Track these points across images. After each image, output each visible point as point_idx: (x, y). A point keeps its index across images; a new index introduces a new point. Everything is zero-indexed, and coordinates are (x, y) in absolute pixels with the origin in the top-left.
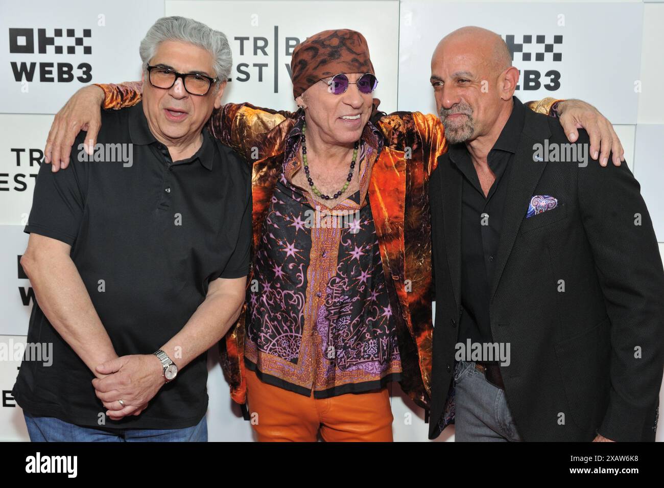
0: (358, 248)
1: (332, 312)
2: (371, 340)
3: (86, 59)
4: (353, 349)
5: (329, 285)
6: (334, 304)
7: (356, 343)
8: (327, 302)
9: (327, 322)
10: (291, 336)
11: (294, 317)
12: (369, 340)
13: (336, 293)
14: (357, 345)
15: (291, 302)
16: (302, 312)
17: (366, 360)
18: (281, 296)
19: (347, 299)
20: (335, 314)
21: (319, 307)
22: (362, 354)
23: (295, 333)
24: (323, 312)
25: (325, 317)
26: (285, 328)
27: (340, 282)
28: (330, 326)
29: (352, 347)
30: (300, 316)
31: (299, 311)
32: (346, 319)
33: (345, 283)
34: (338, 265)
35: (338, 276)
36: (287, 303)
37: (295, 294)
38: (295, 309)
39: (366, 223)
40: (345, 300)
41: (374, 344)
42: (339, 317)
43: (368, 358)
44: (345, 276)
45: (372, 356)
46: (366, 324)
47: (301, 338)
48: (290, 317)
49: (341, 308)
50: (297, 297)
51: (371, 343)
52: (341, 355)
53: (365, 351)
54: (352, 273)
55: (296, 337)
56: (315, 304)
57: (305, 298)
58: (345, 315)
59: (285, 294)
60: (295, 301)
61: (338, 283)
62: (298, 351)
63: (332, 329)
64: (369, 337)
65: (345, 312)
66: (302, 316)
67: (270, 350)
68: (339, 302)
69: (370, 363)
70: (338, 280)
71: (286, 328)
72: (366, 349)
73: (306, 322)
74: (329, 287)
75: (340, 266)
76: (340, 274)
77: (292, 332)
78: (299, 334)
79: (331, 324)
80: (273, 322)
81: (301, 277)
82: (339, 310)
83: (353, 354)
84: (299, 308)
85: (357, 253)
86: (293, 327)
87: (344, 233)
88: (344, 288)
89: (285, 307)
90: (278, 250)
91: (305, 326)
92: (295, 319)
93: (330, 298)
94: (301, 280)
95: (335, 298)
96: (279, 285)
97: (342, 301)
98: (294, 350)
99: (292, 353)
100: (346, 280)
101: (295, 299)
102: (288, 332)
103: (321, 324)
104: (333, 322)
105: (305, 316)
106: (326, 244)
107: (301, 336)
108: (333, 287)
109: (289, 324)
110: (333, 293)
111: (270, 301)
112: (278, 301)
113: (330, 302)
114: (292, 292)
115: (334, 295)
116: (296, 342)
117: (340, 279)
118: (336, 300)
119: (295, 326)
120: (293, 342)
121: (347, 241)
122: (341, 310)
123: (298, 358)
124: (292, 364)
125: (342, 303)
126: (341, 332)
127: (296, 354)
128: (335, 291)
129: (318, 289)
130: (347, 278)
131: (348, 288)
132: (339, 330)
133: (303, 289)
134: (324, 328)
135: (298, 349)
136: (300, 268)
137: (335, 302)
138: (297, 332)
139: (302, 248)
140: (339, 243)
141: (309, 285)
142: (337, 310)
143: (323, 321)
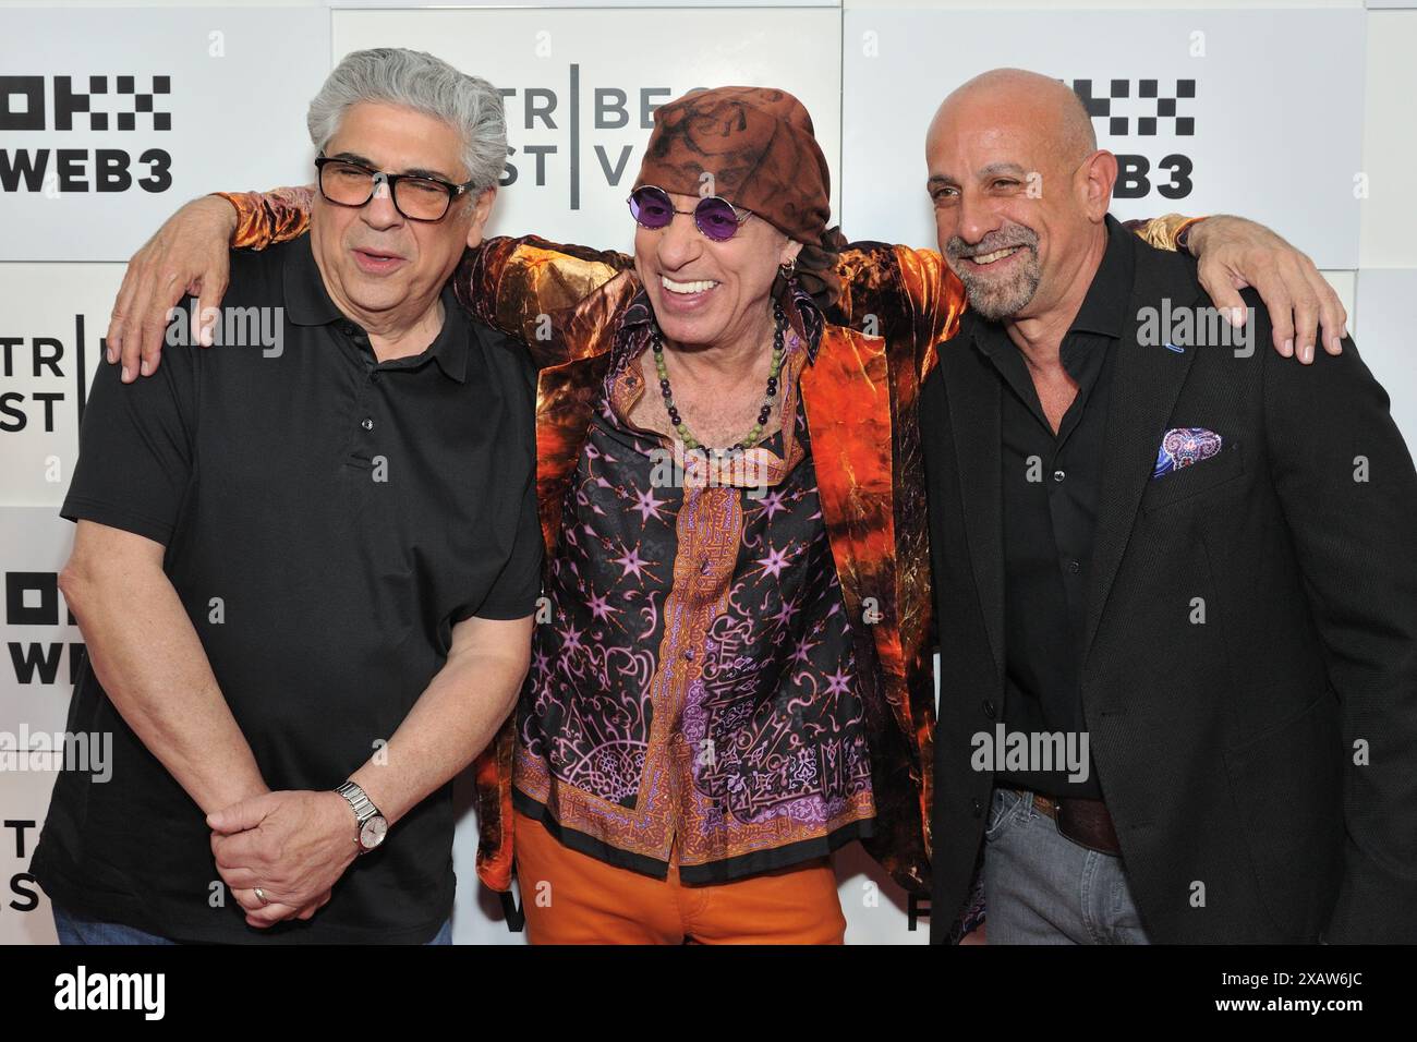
0: (778, 551)
1: (718, 692)
2: (803, 750)
3: (160, 140)
4: (764, 771)
5: (712, 633)
6: (723, 675)
7: (768, 758)
8: (708, 672)
9: (705, 715)
10: (624, 746)
11: (629, 703)
12: (799, 749)
13: (726, 651)
14: (772, 761)
15: (623, 671)
16: (648, 692)
17: (794, 795)
18: (602, 659)
19: (751, 663)
20: (723, 696)
21: (688, 683)
22: (784, 783)
23: (632, 739)
24: (697, 691)
25: (702, 704)
26: (608, 730)
27: (736, 625)
28: (710, 721)
29: (759, 766)
30: (643, 700)
31: (640, 689)
32: (745, 708)
33: (746, 629)
34: (732, 589)
35: (731, 612)
36: (613, 675)
37: (634, 653)
38: (632, 686)
39: (795, 497)
40: (746, 666)
41: (810, 757)
42: (732, 704)
43: (797, 790)
44: (747, 613)
45: (806, 784)
46: (788, 715)
47: (644, 748)
48: (620, 704)
49: (737, 684)
50: (639, 661)
51: (803, 755)
52: (738, 788)
53: (790, 776)
54: (762, 608)
55: (636, 747)
56: (680, 676)
57: (658, 660)
58: (744, 700)
59: (611, 655)
60: (632, 669)
61: (732, 628)
62: (637, 779)
63: (714, 730)
64: (797, 743)
65: (746, 692)
66: (648, 701)
67: (576, 779)
68: (732, 670)
69: (803, 801)
70: (731, 622)
71: (611, 729)
72: (792, 770)
73: (655, 714)
74: (711, 637)
75: (736, 591)
76: (736, 610)
77: (626, 738)
78: (640, 740)
79: (713, 717)
80: (586, 717)
81: (652, 615)
82: (732, 690)
83: (764, 783)
84: (641, 684)
85: (775, 563)
86: (628, 726)
87: (750, 522)
88: (744, 640)
89: (609, 683)
90: (604, 561)
91: (654, 722)
92: (632, 709)
93: (712, 662)
94: (650, 622)
95: (724, 663)
96: (600, 636)
97: (739, 668)
98: (628, 777)
99: (624, 785)
100: (750, 622)
101: (633, 665)
102: (616, 739)
103: (691, 718)
104: (718, 714)
105: (654, 702)
106: (709, 545)
107: (646, 745)
108: (721, 637)
109: (617, 720)
110: (719, 651)
111: (579, 669)
112: (594, 669)
113: (714, 671)
114: (627, 651)
115: (723, 654)
116: (633, 759)
117: (736, 619)
118: (726, 667)
119: (631, 724)
120: (625, 760)
121: (756, 538)
122: (737, 689)
123: (636, 796)
124: (623, 809)
125: (740, 673)
126: (732, 735)
127: (632, 786)
128: (723, 647)
129: (688, 642)
130: (751, 618)
131: (753, 639)
132: (728, 731)
133: (654, 643)
134: (698, 727)
135: (638, 774)
136: (651, 598)
137: (724, 670)
138: (636, 736)
139: (656, 557)
140: (738, 543)
141: (667, 633)
142: (728, 689)
143: (697, 712)
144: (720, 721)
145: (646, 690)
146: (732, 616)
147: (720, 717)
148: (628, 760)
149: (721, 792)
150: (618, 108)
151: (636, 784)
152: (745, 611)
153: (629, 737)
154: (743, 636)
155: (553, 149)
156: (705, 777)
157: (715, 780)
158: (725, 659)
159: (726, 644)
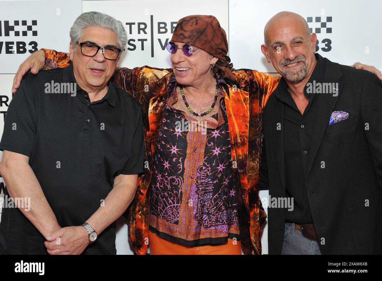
0: (218, 148)
1: (200, 188)
4: (214, 215)
5: (199, 171)
6: (202, 183)
8: (197, 182)
9: (197, 196)
10: (174, 207)
11: (176, 193)
12: (224, 210)
13: (202, 176)
15: (174, 184)
16: (181, 189)
18: (168, 181)
19: (210, 181)
20: (202, 190)
21: (191, 185)
22: (219, 219)
23: (177, 204)
24: (194, 188)
25: (196, 192)
26: (170, 202)
27: (206, 169)
28: (199, 198)
29: (212, 214)
30: (180, 192)
31: (179, 189)
32: (210, 195)
33: (208, 170)
36: (171, 185)
37: (176, 178)
38: (176, 188)
39: (223, 132)
40: (209, 181)
42: (205, 193)
45: (225, 221)
46: (223, 200)
47: (180, 206)
48: (173, 193)
50: (178, 180)
51: (225, 212)
52: (206, 219)
54: (213, 164)
55: (177, 206)
57: (183, 179)
58: (209, 192)
59: (170, 179)
61: (204, 170)
62: (178, 216)
63: (200, 201)
65: (209, 190)
66: (181, 192)
67: (163, 217)
68: (204, 182)
69: (223, 226)
71: (170, 201)
72: (221, 216)
73: (183, 195)
75: (205, 159)
76: (205, 164)
77: (175, 204)
78: (179, 204)
79: (200, 197)
80: (163, 199)
81: (181, 166)
82: (205, 188)
83: (213, 219)
84: (179, 187)
85: (217, 151)
86: (175, 200)
87: (209, 138)
88: (208, 174)
89: (170, 187)
90: (166, 151)
91: (183, 198)
92: (177, 195)
93: (199, 179)
94: (180, 168)
95: (202, 180)
96: (166, 174)
97: (207, 182)
98: (176, 215)
99: (175, 218)
100: (210, 168)
101: (177, 182)
102: (172, 204)
103: (193, 196)
104: (201, 196)
105: (183, 192)
106: (197, 144)
107: (180, 205)
108: (201, 172)
109: (172, 198)
110: (201, 176)
111: (161, 185)
112: (166, 184)
113: (199, 182)
114: (174, 177)
115: (202, 177)
116: (177, 210)
117: (205, 167)
118: (202, 181)
119: (176, 199)
120: (174, 210)
121: (211, 143)
122: (206, 188)
123: (179, 221)
124: (175, 225)
125: (207, 184)
126: (205, 203)
127: (177, 218)
128: (202, 175)
129: (191, 173)
130: (210, 167)
131: (211, 173)
132: (205, 202)
133: (182, 174)
134: (195, 199)
135: (178, 214)
136: (180, 161)
137: (202, 182)
138: (178, 203)
139: (181, 147)
140: (205, 144)
141: (185, 171)
142: (204, 188)
143: (194, 194)
144: (202, 198)
145: (181, 188)
146: (204, 166)
147: (202, 197)
148: (175, 210)
149: (201, 220)
150: (164, 28)
151: (178, 217)
152: (208, 165)
153: (176, 204)
154: (208, 172)
155: (146, 40)
156: (197, 215)
157: (199, 216)
158: (202, 179)
159: (203, 174)
